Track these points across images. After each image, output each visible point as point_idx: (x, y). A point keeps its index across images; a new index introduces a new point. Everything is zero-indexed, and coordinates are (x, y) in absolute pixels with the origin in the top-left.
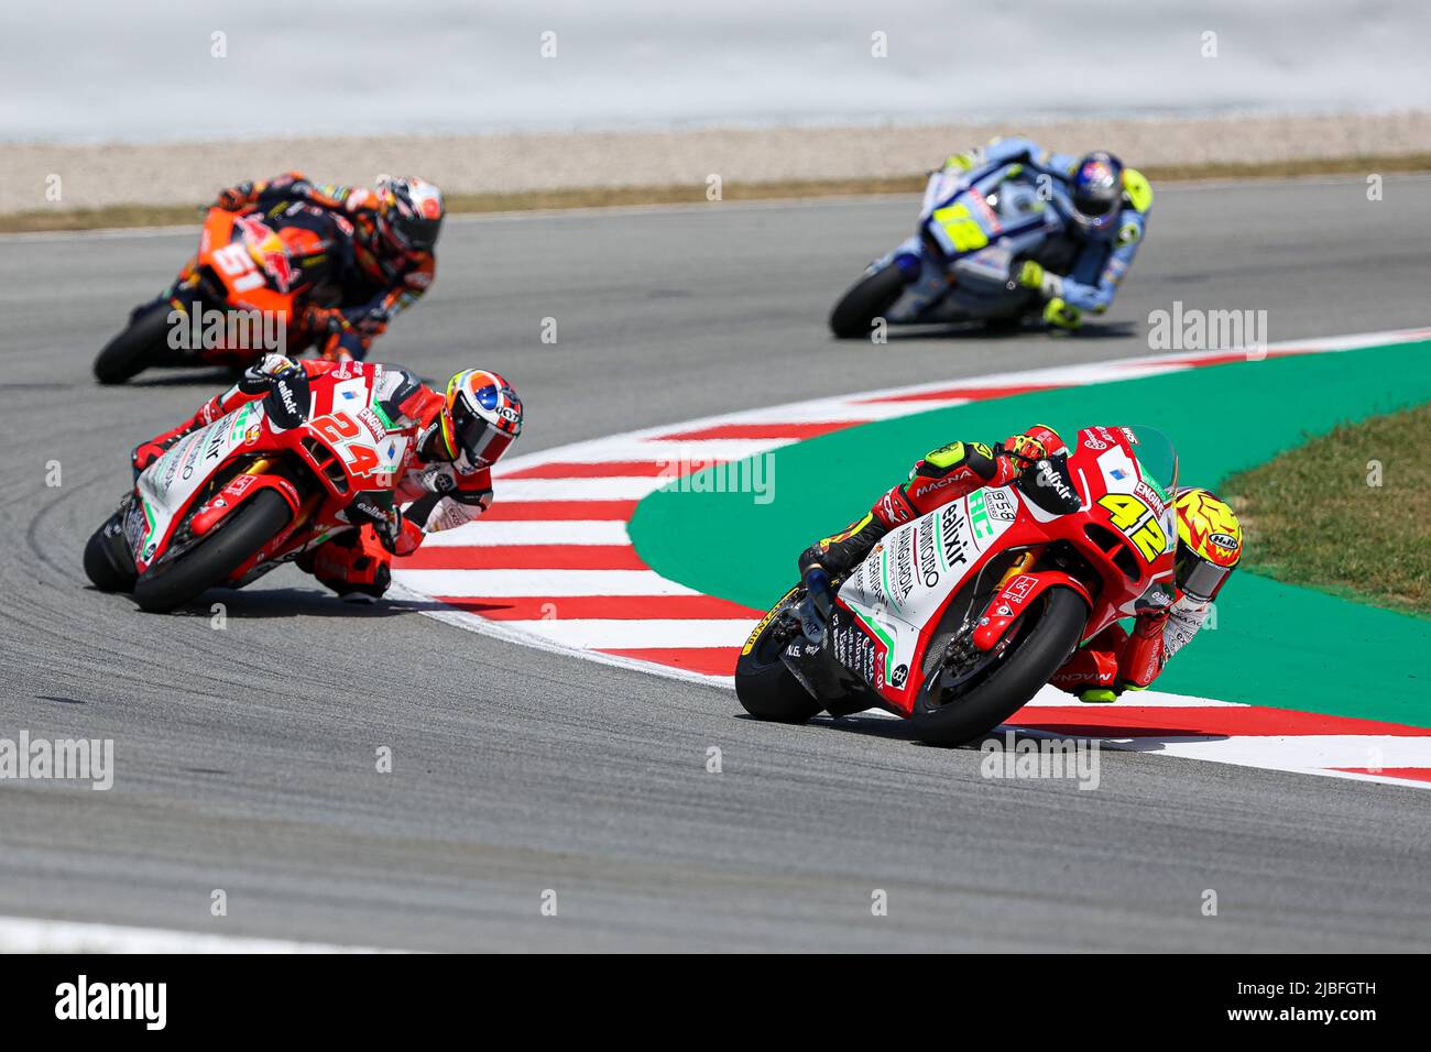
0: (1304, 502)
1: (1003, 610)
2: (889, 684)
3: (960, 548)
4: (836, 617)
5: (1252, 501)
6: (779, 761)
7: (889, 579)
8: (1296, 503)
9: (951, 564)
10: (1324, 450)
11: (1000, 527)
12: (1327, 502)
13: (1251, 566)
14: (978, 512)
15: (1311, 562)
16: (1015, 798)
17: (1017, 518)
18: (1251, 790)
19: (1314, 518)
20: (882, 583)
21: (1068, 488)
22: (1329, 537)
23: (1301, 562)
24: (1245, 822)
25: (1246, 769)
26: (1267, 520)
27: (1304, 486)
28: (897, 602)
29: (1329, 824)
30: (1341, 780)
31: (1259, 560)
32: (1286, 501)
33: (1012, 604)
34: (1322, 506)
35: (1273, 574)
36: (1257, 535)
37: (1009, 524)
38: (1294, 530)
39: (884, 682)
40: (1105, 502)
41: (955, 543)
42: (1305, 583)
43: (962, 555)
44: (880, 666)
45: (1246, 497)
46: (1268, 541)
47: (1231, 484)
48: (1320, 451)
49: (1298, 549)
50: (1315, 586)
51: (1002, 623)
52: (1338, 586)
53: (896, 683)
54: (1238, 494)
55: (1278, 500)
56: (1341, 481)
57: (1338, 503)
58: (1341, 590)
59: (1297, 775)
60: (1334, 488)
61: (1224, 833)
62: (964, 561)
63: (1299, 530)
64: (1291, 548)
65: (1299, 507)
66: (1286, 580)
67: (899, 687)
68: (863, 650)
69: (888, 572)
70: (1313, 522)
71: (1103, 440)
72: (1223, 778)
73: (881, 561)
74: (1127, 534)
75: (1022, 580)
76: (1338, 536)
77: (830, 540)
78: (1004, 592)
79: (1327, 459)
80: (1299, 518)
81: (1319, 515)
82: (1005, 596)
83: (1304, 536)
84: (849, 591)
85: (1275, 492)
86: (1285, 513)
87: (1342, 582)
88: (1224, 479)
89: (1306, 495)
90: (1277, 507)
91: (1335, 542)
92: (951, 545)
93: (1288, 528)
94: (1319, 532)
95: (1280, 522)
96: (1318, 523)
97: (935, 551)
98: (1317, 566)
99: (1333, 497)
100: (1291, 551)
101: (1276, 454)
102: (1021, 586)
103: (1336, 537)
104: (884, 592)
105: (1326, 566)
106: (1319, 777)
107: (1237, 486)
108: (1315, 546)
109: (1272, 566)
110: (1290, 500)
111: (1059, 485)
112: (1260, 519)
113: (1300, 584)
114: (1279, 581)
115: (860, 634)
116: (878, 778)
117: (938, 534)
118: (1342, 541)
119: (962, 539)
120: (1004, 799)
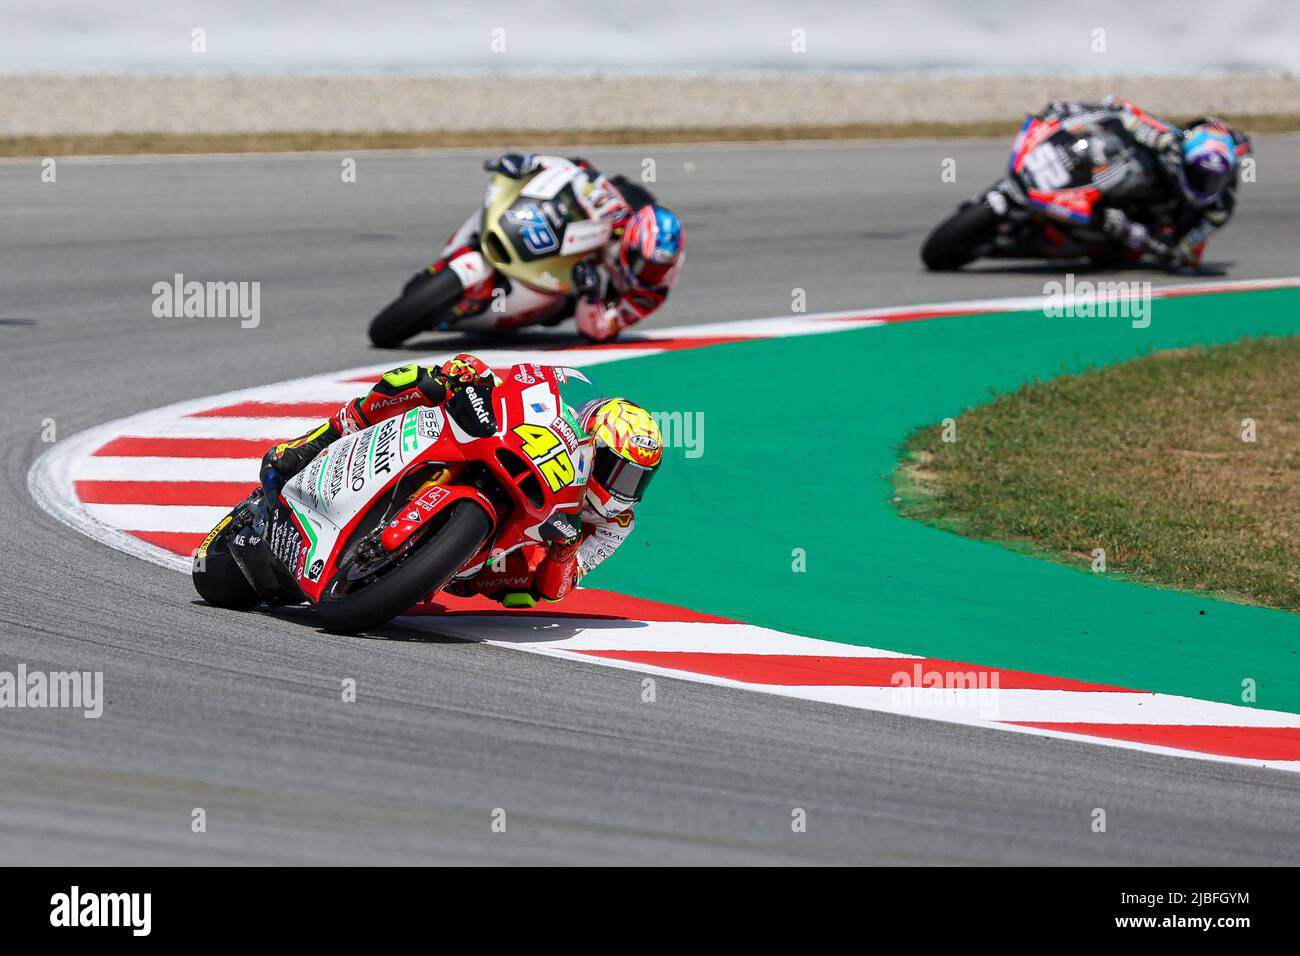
0: (989, 458)
1: (413, 516)
2: (307, 576)
3: (387, 459)
4: (277, 512)
5: (937, 456)
6: (457, 701)
7: (323, 480)
8: (980, 460)
9: (377, 473)
10: (1011, 408)
11: (425, 443)
12: (1011, 459)
13: (933, 520)
14: (410, 428)
15: (992, 518)
16: (687, 742)
17: (441, 437)
18: (921, 740)
19: (998, 474)
20: (317, 484)
21: (487, 413)
22: (1012, 493)
23: (982, 518)
24: (913, 773)
25: (918, 721)
26: (951, 476)
27: (990, 442)
28: (325, 502)
29: (995, 776)
30: (1011, 733)
31: (942, 513)
32: (970, 455)
33: (422, 511)
34: (1006, 463)
35: (954, 528)
36: (941, 490)
37: (433, 441)
38: (977, 486)
39: (302, 574)
40: (520, 431)
41: (385, 453)
42: (985, 538)
43: (388, 465)
44: (302, 559)
45: (932, 452)
46: (951, 496)
47: (917, 438)
48: (1007, 409)
49: (980, 505)
50: (996, 541)
51: (409, 528)
52: (1019, 542)
53: (312, 576)
54: (924, 449)
55: (963, 456)
56: (1025, 439)
57: (1021, 460)
58: (1022, 545)
59: (968, 727)
60: (1019, 445)
61: (891, 782)
62: (389, 470)
63: (983, 485)
64: (974, 503)
65: (983, 464)
66: (967, 535)
67: (314, 580)
68: (292, 543)
69: (325, 474)
70: (997, 478)
71: (533, 375)
72: (894, 728)
73: (322, 464)
74: (536, 462)
75: (436, 490)
76: (1021, 492)
77: (286, 446)
78: (417, 499)
79: (1013, 416)
80: (982, 474)
81: (1003, 471)
82: (418, 503)
83: (986, 492)
84: (292, 489)
85: (960, 447)
86: (969, 469)
87: (1022, 538)
88: (910, 433)
89: (991, 452)
90: (961, 462)
91: (1017, 499)
92: (380, 455)
93: (971, 484)
94: (1002, 488)
95: (964, 478)
96: (1002, 479)
97: (367, 459)
98: (999, 521)
99: (1018, 454)
100: (974, 506)
101: (964, 410)
102: (433, 496)
103: (1018, 493)
104: (317, 492)
105: (1007, 522)
106: (990, 729)
107: (923, 441)
108: (997, 502)
109: (955, 520)
110: (975, 455)
111: (480, 410)
112: (945, 474)
113: (981, 539)
114: (961, 535)
115: (292, 528)
116: (553, 721)
117: (373, 445)
118: (1024, 497)
119: (390, 452)
120: (676, 743)
